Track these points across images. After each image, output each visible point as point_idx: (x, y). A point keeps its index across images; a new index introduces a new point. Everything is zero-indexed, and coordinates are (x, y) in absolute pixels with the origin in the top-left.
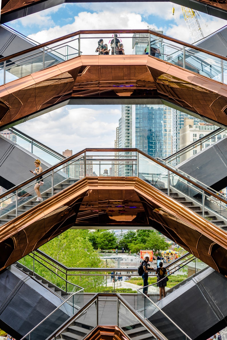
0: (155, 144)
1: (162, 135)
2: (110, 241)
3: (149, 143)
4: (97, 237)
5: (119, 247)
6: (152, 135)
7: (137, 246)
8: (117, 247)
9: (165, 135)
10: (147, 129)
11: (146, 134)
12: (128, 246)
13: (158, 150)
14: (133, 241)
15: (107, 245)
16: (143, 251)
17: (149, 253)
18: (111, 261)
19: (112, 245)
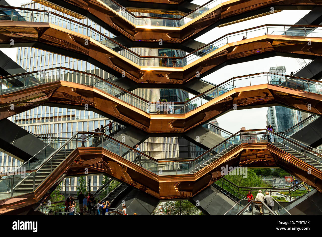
0: (288, 121)
1: (291, 116)
2: (268, 171)
3: (284, 121)
4: (261, 169)
5: (274, 174)
6: (286, 117)
7: (283, 174)
8: (272, 175)
9: (293, 116)
10: (282, 114)
11: (282, 116)
12: (278, 174)
13: (290, 124)
14: (281, 171)
15: (266, 173)
16: (286, 177)
17: (290, 178)
18: (269, 182)
19: (269, 173)
